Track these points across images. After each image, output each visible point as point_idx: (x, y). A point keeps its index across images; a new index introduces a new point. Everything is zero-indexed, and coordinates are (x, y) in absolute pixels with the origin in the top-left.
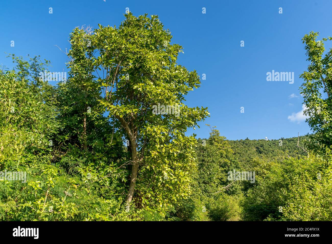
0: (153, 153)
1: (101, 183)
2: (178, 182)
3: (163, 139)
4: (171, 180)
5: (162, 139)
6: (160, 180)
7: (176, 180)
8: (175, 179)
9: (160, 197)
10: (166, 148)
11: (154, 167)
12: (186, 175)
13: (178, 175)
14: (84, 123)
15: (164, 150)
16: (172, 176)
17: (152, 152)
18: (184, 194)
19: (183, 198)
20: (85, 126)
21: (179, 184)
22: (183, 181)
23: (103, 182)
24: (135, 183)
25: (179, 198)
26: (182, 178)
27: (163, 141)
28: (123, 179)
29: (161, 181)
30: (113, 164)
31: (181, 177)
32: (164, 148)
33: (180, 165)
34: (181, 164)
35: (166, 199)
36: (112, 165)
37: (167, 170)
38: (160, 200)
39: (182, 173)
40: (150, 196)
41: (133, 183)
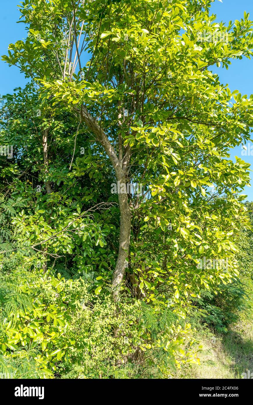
0: (155, 190)
1: (56, 247)
2: (213, 252)
3: (176, 158)
4: (198, 247)
5: (173, 158)
6: (175, 246)
7: (207, 247)
8: (205, 244)
9: (175, 279)
10: (182, 176)
11: (159, 218)
12: (228, 238)
13: (211, 237)
14: (44, 145)
15: (177, 182)
16: (199, 240)
17: (153, 187)
18: (223, 274)
19: (221, 283)
20: (45, 149)
21: (215, 255)
22: (222, 250)
23: (60, 246)
24: (126, 250)
25: (214, 282)
26: (219, 244)
27: (176, 163)
28: (98, 241)
29: (178, 248)
30: (79, 212)
31: (218, 241)
32: (178, 177)
33: (215, 217)
34: (217, 217)
35: (188, 283)
36: (78, 214)
37: (188, 226)
38: (176, 285)
39: (219, 234)
40: (156, 276)
41: (123, 250)
